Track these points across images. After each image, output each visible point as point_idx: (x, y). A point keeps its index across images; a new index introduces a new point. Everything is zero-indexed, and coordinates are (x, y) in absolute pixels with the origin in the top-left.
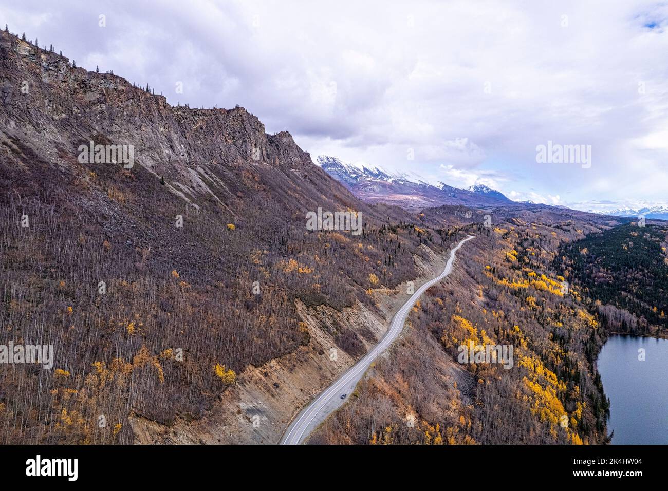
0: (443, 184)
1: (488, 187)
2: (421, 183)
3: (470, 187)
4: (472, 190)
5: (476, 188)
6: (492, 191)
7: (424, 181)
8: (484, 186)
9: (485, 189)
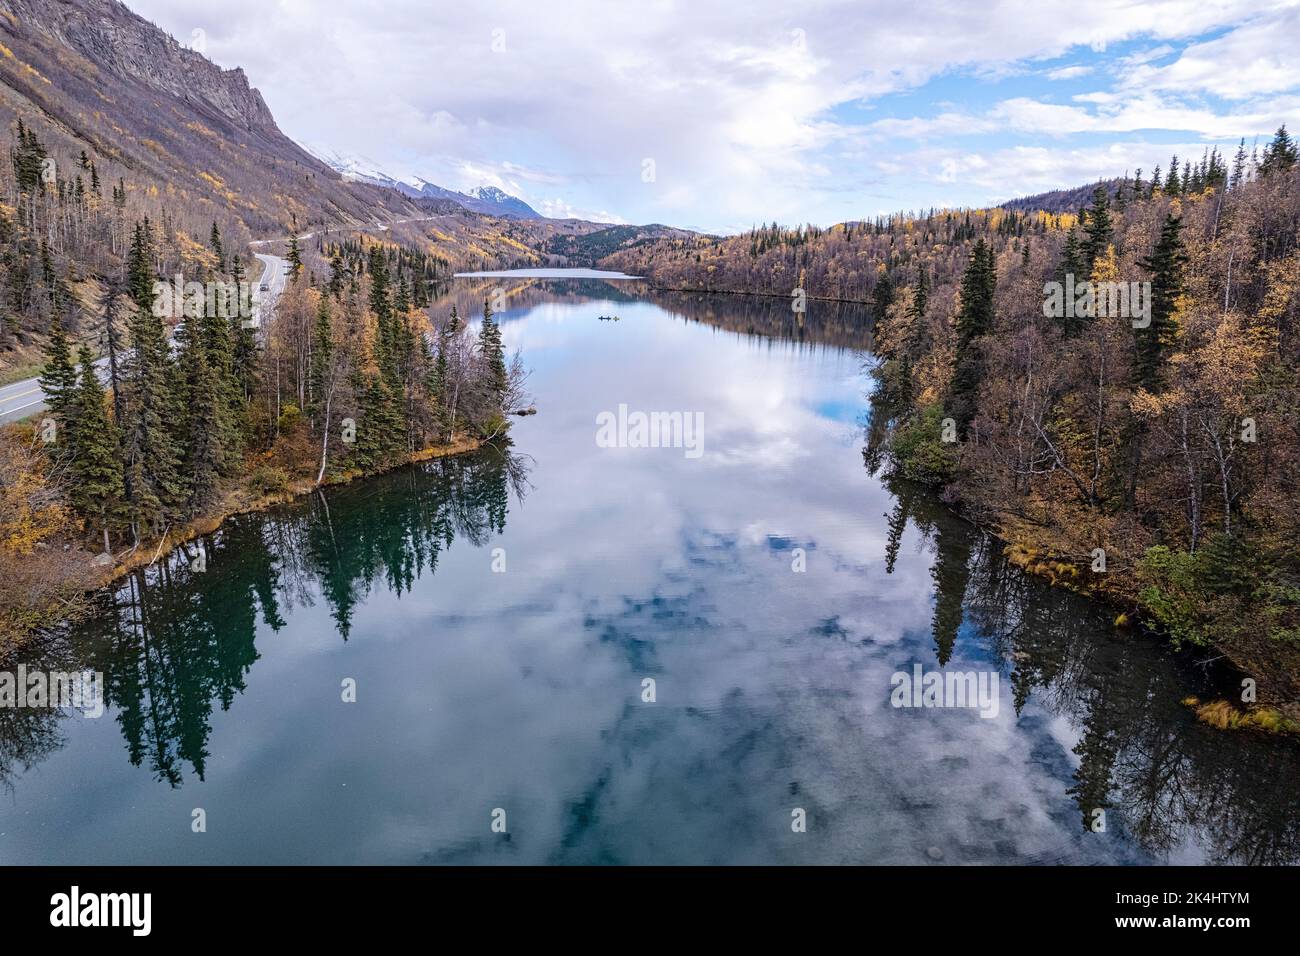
0: (423, 181)
1: (505, 192)
2: (383, 178)
3: (473, 191)
4: (476, 195)
5: (482, 191)
6: (510, 199)
7: (387, 175)
8: (497, 190)
9: (497, 194)
